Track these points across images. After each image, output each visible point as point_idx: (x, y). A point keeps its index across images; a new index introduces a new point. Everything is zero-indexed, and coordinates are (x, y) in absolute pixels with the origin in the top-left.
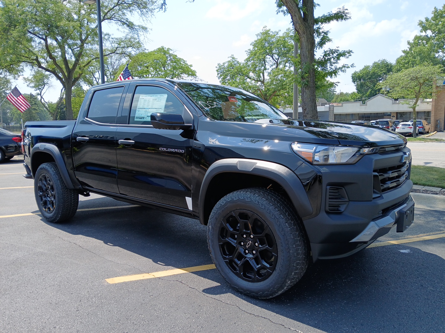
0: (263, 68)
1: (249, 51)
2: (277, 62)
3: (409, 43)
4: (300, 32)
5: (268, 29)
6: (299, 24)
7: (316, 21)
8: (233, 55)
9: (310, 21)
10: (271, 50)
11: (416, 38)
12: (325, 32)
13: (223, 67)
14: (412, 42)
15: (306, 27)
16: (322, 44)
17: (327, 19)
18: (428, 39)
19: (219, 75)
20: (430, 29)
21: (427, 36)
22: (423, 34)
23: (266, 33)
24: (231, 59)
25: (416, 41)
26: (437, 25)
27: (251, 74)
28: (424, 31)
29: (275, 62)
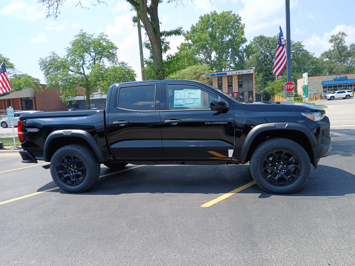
0: (82, 62)
1: (68, 49)
2: (94, 59)
3: (178, 48)
4: (153, 41)
5: (84, 31)
6: (152, 36)
7: (162, 34)
8: (54, 52)
9: (158, 35)
10: (89, 48)
11: (182, 44)
12: (167, 42)
13: (45, 61)
14: (180, 47)
15: (157, 38)
16: (166, 50)
17: (169, 34)
18: (190, 46)
19: (42, 68)
20: (190, 39)
21: (189, 43)
22: (187, 42)
23: (83, 35)
24: (52, 54)
25: (183, 46)
26: (194, 36)
27: (71, 68)
28: (186, 40)
29: (92, 58)
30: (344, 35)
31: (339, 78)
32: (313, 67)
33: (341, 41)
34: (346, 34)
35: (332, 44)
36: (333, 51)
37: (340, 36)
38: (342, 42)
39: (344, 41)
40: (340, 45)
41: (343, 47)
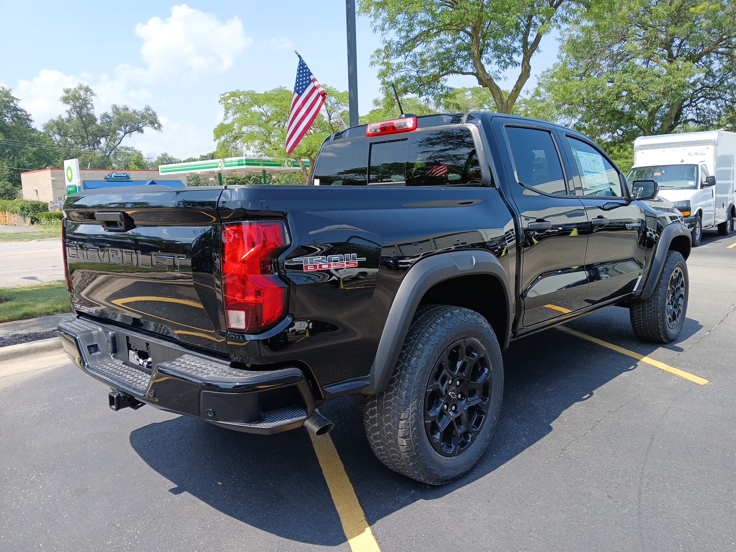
30: (89, 92)
31: (115, 176)
32: (34, 149)
33: (85, 105)
34: (94, 91)
35: (68, 107)
36: (69, 120)
37: (82, 93)
38: (88, 105)
39: (92, 105)
40: (85, 111)
41: (89, 115)
